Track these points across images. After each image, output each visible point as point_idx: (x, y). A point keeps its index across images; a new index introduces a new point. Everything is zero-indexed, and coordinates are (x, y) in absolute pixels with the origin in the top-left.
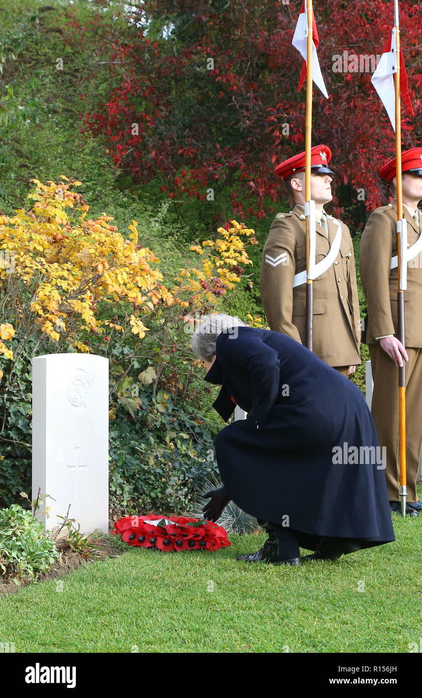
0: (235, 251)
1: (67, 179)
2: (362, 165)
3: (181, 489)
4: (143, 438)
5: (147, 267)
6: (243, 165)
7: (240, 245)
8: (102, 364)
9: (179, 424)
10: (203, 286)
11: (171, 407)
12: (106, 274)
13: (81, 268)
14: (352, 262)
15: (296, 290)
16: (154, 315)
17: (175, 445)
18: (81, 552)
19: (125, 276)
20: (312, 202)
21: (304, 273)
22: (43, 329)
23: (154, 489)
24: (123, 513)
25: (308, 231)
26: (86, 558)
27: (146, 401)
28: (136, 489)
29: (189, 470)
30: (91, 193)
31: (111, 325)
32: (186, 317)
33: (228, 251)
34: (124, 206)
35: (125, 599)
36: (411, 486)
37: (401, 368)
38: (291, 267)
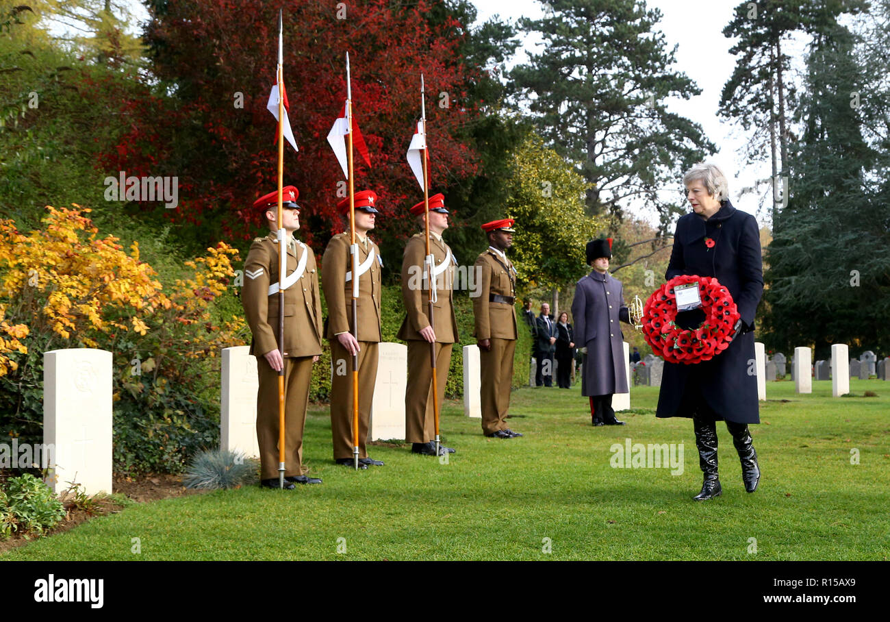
0: (223, 266)
1: (78, 207)
2: (328, 201)
3: (176, 456)
4: (144, 415)
5: (147, 279)
6: (233, 197)
7: (227, 261)
8: (107, 357)
9: (176, 404)
10: (195, 294)
11: (168, 389)
12: (111, 284)
13: (91, 279)
14: (316, 277)
15: (270, 297)
16: (154, 316)
17: (172, 420)
18: (86, 510)
19: (127, 286)
20: (284, 230)
21: (276, 285)
22: (54, 329)
23: (153, 456)
24: (126, 476)
25: (280, 252)
26: (91, 514)
27: (147, 385)
28: (137, 457)
29: (183, 440)
30: (102, 218)
31: (116, 325)
32: (182, 319)
33: (216, 265)
34: (132, 228)
35: (122, 547)
36: (362, 446)
37: (354, 357)
38: (267, 279)
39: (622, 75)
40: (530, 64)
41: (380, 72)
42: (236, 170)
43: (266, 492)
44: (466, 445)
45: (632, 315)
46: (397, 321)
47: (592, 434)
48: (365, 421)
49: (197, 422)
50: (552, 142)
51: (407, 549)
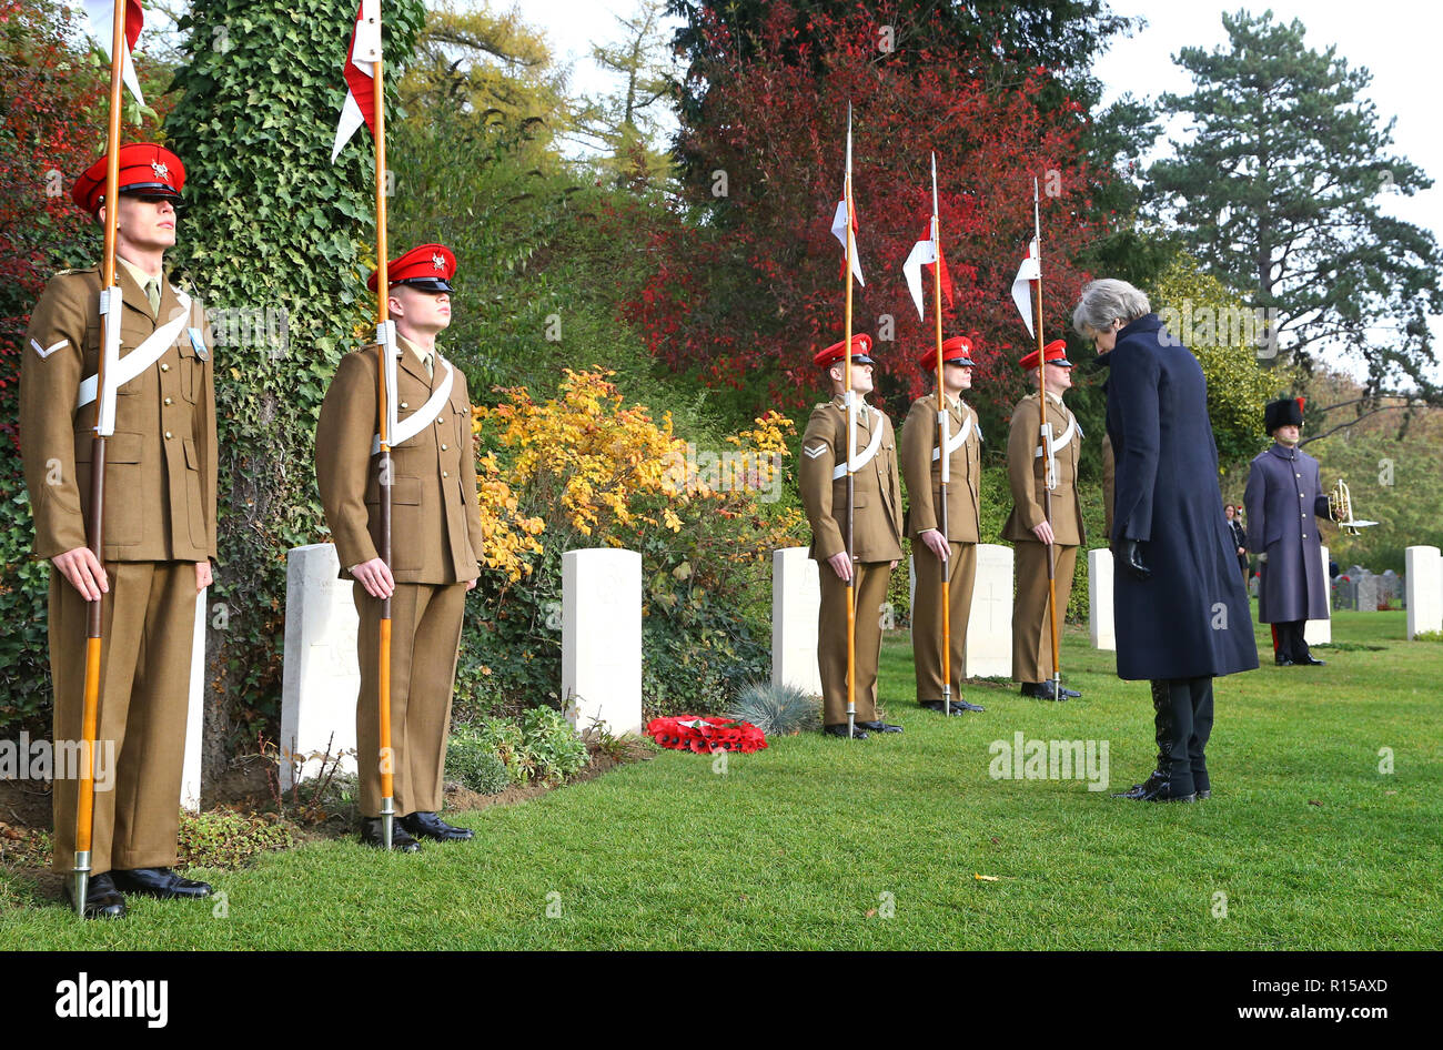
0: (773, 442)
1: (599, 369)
3: (717, 689)
4: (678, 635)
6: (782, 353)
7: (779, 436)
8: (635, 559)
9: (716, 622)
11: (706, 604)
12: (639, 467)
13: (615, 460)
14: (894, 454)
15: (836, 482)
16: (689, 508)
17: (711, 643)
18: (612, 754)
19: (659, 468)
20: (852, 393)
21: (843, 466)
22: (574, 523)
23: (689, 688)
24: (657, 713)
25: (848, 422)
26: (618, 760)
27: (681, 597)
28: (670, 689)
29: (725, 669)
30: (625, 383)
31: (645, 519)
32: (723, 511)
33: (765, 442)
34: (660, 396)
35: (657, 804)
36: (955, 684)
37: (944, 563)
38: (831, 459)
39: (1311, 166)
40: (1176, 158)
41: (973, 179)
42: (787, 317)
43: (831, 741)
44: (1095, 688)
45: (1334, 507)
46: (997, 515)
47: (1276, 678)
48: (959, 650)
49: (742, 646)
50: (1208, 266)
51: (1024, 826)
